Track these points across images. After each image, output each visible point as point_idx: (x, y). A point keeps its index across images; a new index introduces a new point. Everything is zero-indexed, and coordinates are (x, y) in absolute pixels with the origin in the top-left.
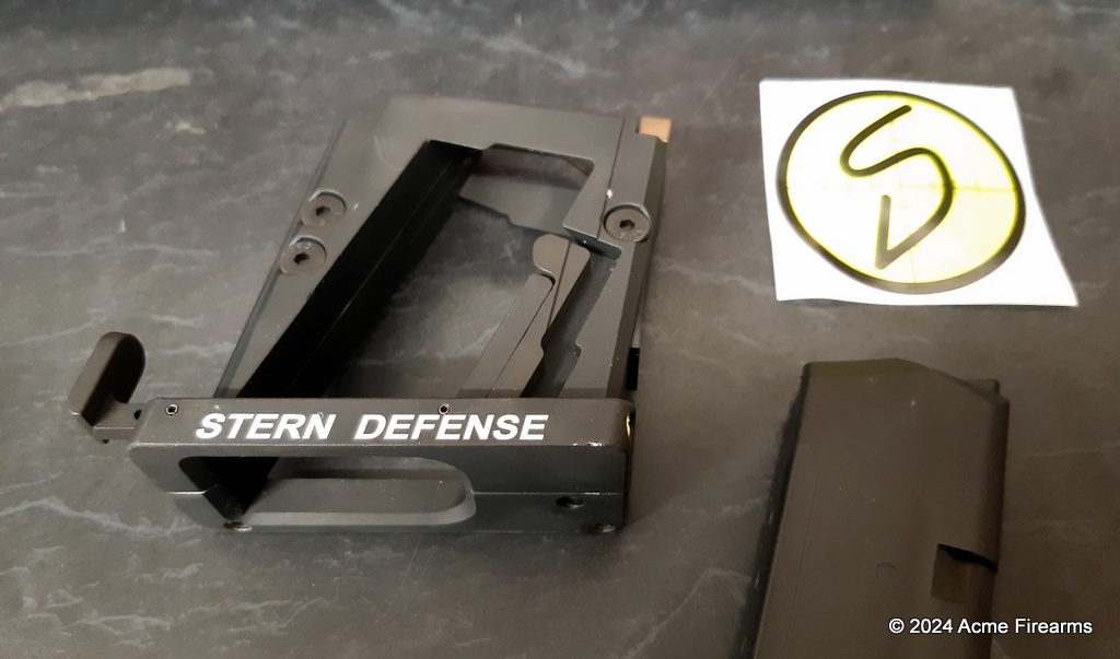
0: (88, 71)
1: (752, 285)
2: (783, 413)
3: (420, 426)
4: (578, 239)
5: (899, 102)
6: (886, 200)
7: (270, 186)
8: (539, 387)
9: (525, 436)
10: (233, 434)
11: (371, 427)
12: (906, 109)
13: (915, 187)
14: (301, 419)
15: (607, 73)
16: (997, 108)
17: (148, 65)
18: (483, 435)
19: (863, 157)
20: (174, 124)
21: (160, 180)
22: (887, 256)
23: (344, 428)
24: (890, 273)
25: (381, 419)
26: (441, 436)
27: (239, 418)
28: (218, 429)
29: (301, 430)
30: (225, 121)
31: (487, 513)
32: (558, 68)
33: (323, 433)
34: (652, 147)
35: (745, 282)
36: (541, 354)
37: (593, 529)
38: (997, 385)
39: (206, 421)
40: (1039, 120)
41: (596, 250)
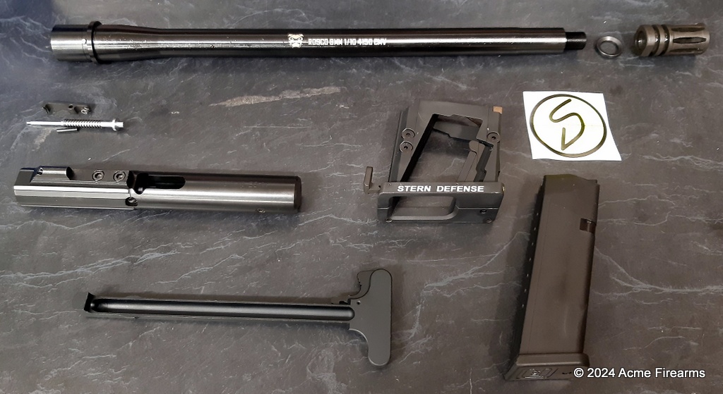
0: (305, 87)
1: (525, 155)
2: (537, 191)
3: (452, 189)
4: (480, 142)
5: (567, 98)
6: (564, 129)
7: (374, 125)
8: (479, 180)
9: (479, 191)
10: (407, 190)
11: (440, 189)
12: (569, 101)
13: (572, 126)
14: (423, 187)
15: (473, 88)
16: (598, 100)
17: (325, 85)
18: (468, 190)
19: (556, 117)
20: (339, 105)
21: (339, 123)
22: (565, 146)
23: (434, 188)
24: (567, 151)
25: (442, 187)
26: (458, 191)
27: (407, 187)
28: (403, 190)
29: (423, 189)
30: (355, 104)
31: (460, 215)
32: (458, 87)
33: (429, 190)
34: (498, 115)
35: (523, 154)
36: (476, 172)
37: (485, 222)
38: (596, 181)
39: (399, 187)
40: (612, 103)
41: (486, 144)
